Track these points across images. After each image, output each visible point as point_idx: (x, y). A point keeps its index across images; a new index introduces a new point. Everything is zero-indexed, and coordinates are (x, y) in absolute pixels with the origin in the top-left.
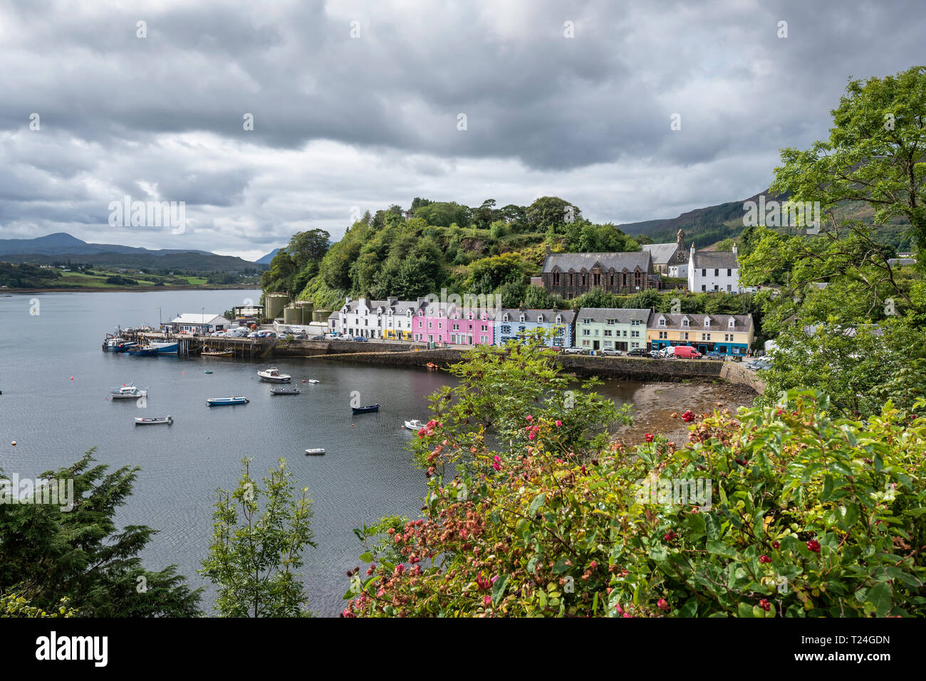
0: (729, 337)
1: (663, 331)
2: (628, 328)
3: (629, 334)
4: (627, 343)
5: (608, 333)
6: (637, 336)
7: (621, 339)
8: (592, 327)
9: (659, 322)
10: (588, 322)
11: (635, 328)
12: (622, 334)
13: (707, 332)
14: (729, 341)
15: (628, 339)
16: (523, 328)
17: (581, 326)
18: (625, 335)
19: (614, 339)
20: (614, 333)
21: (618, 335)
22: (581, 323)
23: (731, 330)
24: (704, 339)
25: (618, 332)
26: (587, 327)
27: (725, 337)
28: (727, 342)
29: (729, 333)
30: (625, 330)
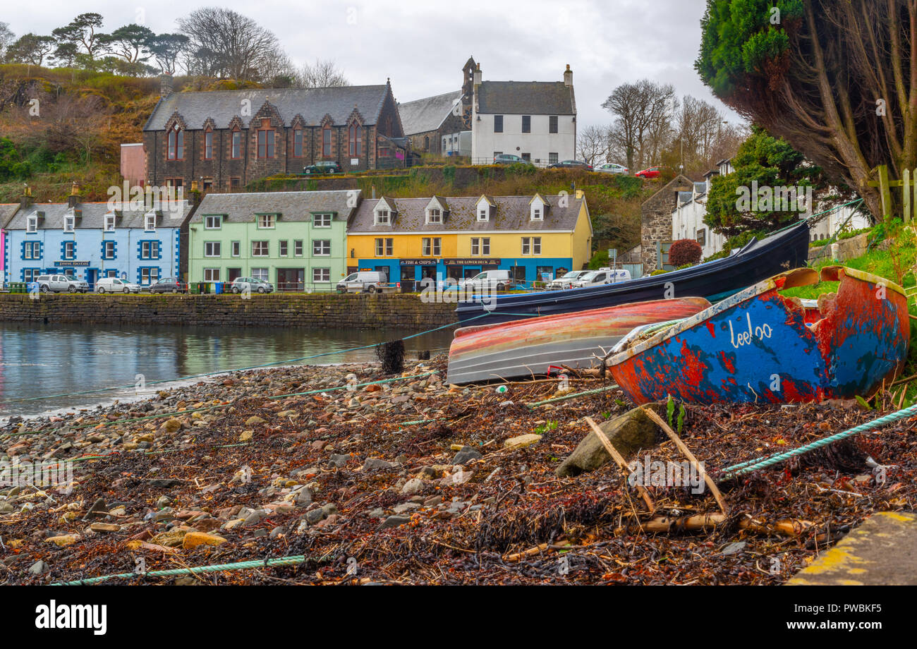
0: (531, 244)
1: (385, 235)
2: (304, 231)
3: (307, 247)
4: (303, 269)
5: (261, 248)
6: (327, 251)
7: (290, 261)
8: (226, 234)
9: (376, 216)
10: (217, 224)
11: (322, 233)
12: (291, 248)
13: (481, 234)
14: (531, 254)
15: (307, 261)
16: (72, 245)
17: (201, 235)
18: (299, 252)
19: (274, 261)
20: (274, 248)
21: (284, 252)
22: (200, 227)
23: (536, 226)
24: (476, 250)
25: (284, 244)
26: (213, 235)
27: (520, 245)
28: (526, 256)
29: (531, 234)
30: (299, 238)
